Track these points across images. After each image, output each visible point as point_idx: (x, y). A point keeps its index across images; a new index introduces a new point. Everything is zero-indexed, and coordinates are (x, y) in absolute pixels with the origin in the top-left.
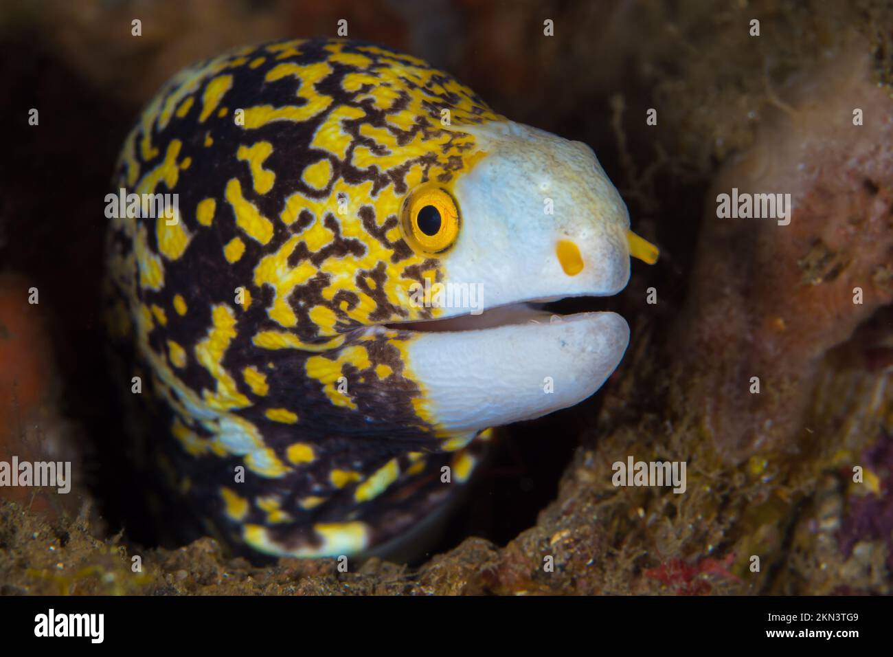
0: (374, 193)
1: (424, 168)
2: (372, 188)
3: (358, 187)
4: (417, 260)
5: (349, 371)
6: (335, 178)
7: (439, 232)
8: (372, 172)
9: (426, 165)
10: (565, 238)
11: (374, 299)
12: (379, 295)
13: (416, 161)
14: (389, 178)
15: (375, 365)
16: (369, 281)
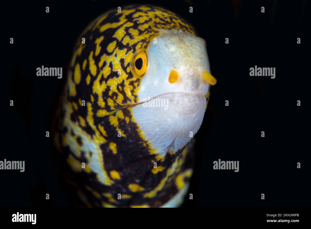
0: (126, 53)
1: (142, 44)
2: (126, 52)
3: (122, 51)
4: (134, 79)
5: (119, 119)
6: (116, 48)
7: (142, 69)
8: (127, 45)
9: (143, 43)
10: (174, 69)
11: (122, 94)
12: (123, 93)
13: (140, 41)
14: (132, 47)
15: (125, 117)
16: (120, 87)
